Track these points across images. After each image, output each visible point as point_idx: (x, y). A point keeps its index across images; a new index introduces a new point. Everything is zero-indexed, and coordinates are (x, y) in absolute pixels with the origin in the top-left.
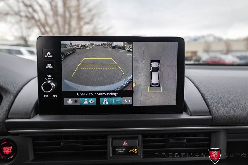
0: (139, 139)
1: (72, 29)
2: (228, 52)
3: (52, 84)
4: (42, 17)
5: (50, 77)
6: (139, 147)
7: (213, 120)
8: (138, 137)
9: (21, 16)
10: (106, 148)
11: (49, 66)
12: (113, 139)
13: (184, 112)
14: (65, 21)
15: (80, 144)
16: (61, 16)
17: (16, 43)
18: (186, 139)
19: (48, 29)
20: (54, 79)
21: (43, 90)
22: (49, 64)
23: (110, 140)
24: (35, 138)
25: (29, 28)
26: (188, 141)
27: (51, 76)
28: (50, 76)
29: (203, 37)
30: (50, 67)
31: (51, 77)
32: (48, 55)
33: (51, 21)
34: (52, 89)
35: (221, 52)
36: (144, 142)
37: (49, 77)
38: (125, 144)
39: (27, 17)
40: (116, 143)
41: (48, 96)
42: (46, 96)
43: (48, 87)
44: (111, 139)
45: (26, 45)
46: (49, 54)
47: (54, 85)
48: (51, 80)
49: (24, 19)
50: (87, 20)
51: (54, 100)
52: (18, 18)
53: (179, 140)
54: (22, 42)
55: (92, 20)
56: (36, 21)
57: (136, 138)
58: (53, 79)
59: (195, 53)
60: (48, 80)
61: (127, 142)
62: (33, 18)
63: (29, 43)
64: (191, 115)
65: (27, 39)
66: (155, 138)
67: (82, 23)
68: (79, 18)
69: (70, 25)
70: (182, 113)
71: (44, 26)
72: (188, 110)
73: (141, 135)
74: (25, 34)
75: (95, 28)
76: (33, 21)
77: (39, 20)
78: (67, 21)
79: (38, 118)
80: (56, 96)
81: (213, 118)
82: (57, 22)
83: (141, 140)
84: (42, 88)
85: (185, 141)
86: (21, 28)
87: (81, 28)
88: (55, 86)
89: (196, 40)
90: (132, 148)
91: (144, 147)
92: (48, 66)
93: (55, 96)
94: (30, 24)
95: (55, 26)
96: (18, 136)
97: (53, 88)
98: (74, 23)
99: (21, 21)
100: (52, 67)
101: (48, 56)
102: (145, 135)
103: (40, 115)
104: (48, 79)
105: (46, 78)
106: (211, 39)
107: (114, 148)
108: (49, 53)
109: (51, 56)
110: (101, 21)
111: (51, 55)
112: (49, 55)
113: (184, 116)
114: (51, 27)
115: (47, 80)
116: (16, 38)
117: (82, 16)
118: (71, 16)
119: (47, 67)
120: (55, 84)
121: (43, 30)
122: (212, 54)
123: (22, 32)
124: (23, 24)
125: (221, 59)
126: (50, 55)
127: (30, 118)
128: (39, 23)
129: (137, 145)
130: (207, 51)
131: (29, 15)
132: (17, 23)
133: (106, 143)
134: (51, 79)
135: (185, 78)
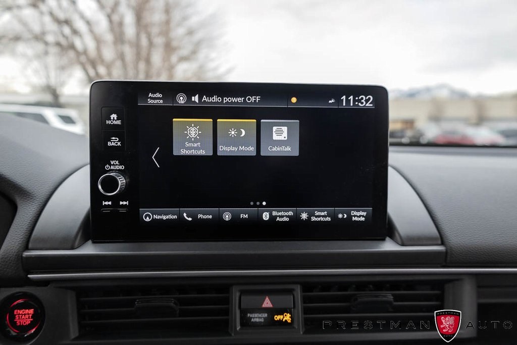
0: (295, 293)
1: (154, 71)
2: (481, 120)
3: (119, 179)
4: (91, 45)
5: (115, 165)
6: (296, 311)
7: (449, 256)
8: (293, 290)
9: (46, 43)
10: (227, 312)
11: (114, 142)
12: (243, 293)
13: (388, 239)
14: (138, 55)
15: (174, 303)
16: (131, 44)
17: (33, 99)
18: (393, 295)
19: (102, 70)
20: (122, 167)
21: (102, 191)
22: (114, 138)
23: (236, 295)
24: (81, 290)
25: (62, 68)
26: (397, 298)
27: (117, 162)
28: (115, 162)
29: (428, 90)
30: (116, 144)
31: (117, 165)
32: (112, 119)
33: (108, 54)
34: (120, 188)
35: (466, 121)
36: (305, 300)
37: (113, 165)
38: (267, 303)
39: (58, 44)
40: (248, 301)
41: (110, 203)
42: (107, 203)
43: (110, 184)
44: (238, 294)
45: (56, 103)
46: (114, 118)
47: (123, 180)
48: (116, 170)
49: (53, 50)
50: (184, 52)
51: (122, 210)
52: (40, 47)
53: (377, 296)
54: (48, 98)
55: (194, 52)
56: (78, 53)
57: (290, 292)
58: (120, 167)
59: (410, 123)
60: (112, 170)
61: (270, 301)
62: (72, 47)
63: (62, 100)
64: (403, 245)
65: (58, 92)
66: (329, 291)
67: (174, 59)
68: (169, 48)
69: (148, 61)
70: (384, 240)
71: (94, 64)
72: (397, 235)
73: (299, 286)
74: (53, 82)
75: (201, 68)
76: (72, 54)
77: (85, 52)
78: (144, 53)
79: (89, 249)
80: (127, 203)
81: (449, 251)
82: (121, 57)
83: (301, 296)
84: (100, 187)
85: (391, 298)
86: (46, 67)
87: (171, 68)
88: (126, 182)
89: (412, 95)
90: (281, 312)
91: (306, 311)
92: (112, 142)
93: (124, 203)
94: (65, 60)
95: (118, 63)
96: (47, 286)
97: (121, 186)
98: (157, 58)
99: (46, 53)
100: (119, 144)
101: (112, 122)
102: (308, 285)
103: (94, 242)
104: (112, 167)
105: (107, 167)
106: (444, 94)
107: (244, 312)
108: (114, 116)
109: (119, 122)
110: (213, 55)
111: (118, 119)
112: (114, 120)
113: (389, 246)
114: (109, 67)
115: (110, 170)
116: (35, 89)
117: (175, 44)
118: (151, 44)
119: (109, 144)
120: (125, 179)
121: (92, 73)
122: (447, 126)
123: (48, 77)
124: (52, 60)
125: (464, 137)
126: (116, 121)
127: (72, 248)
128: (83, 59)
129: (292, 306)
130: (436, 119)
131: (63, 42)
132: (38, 57)
133: (227, 301)
134: (117, 167)
135: (390, 169)
